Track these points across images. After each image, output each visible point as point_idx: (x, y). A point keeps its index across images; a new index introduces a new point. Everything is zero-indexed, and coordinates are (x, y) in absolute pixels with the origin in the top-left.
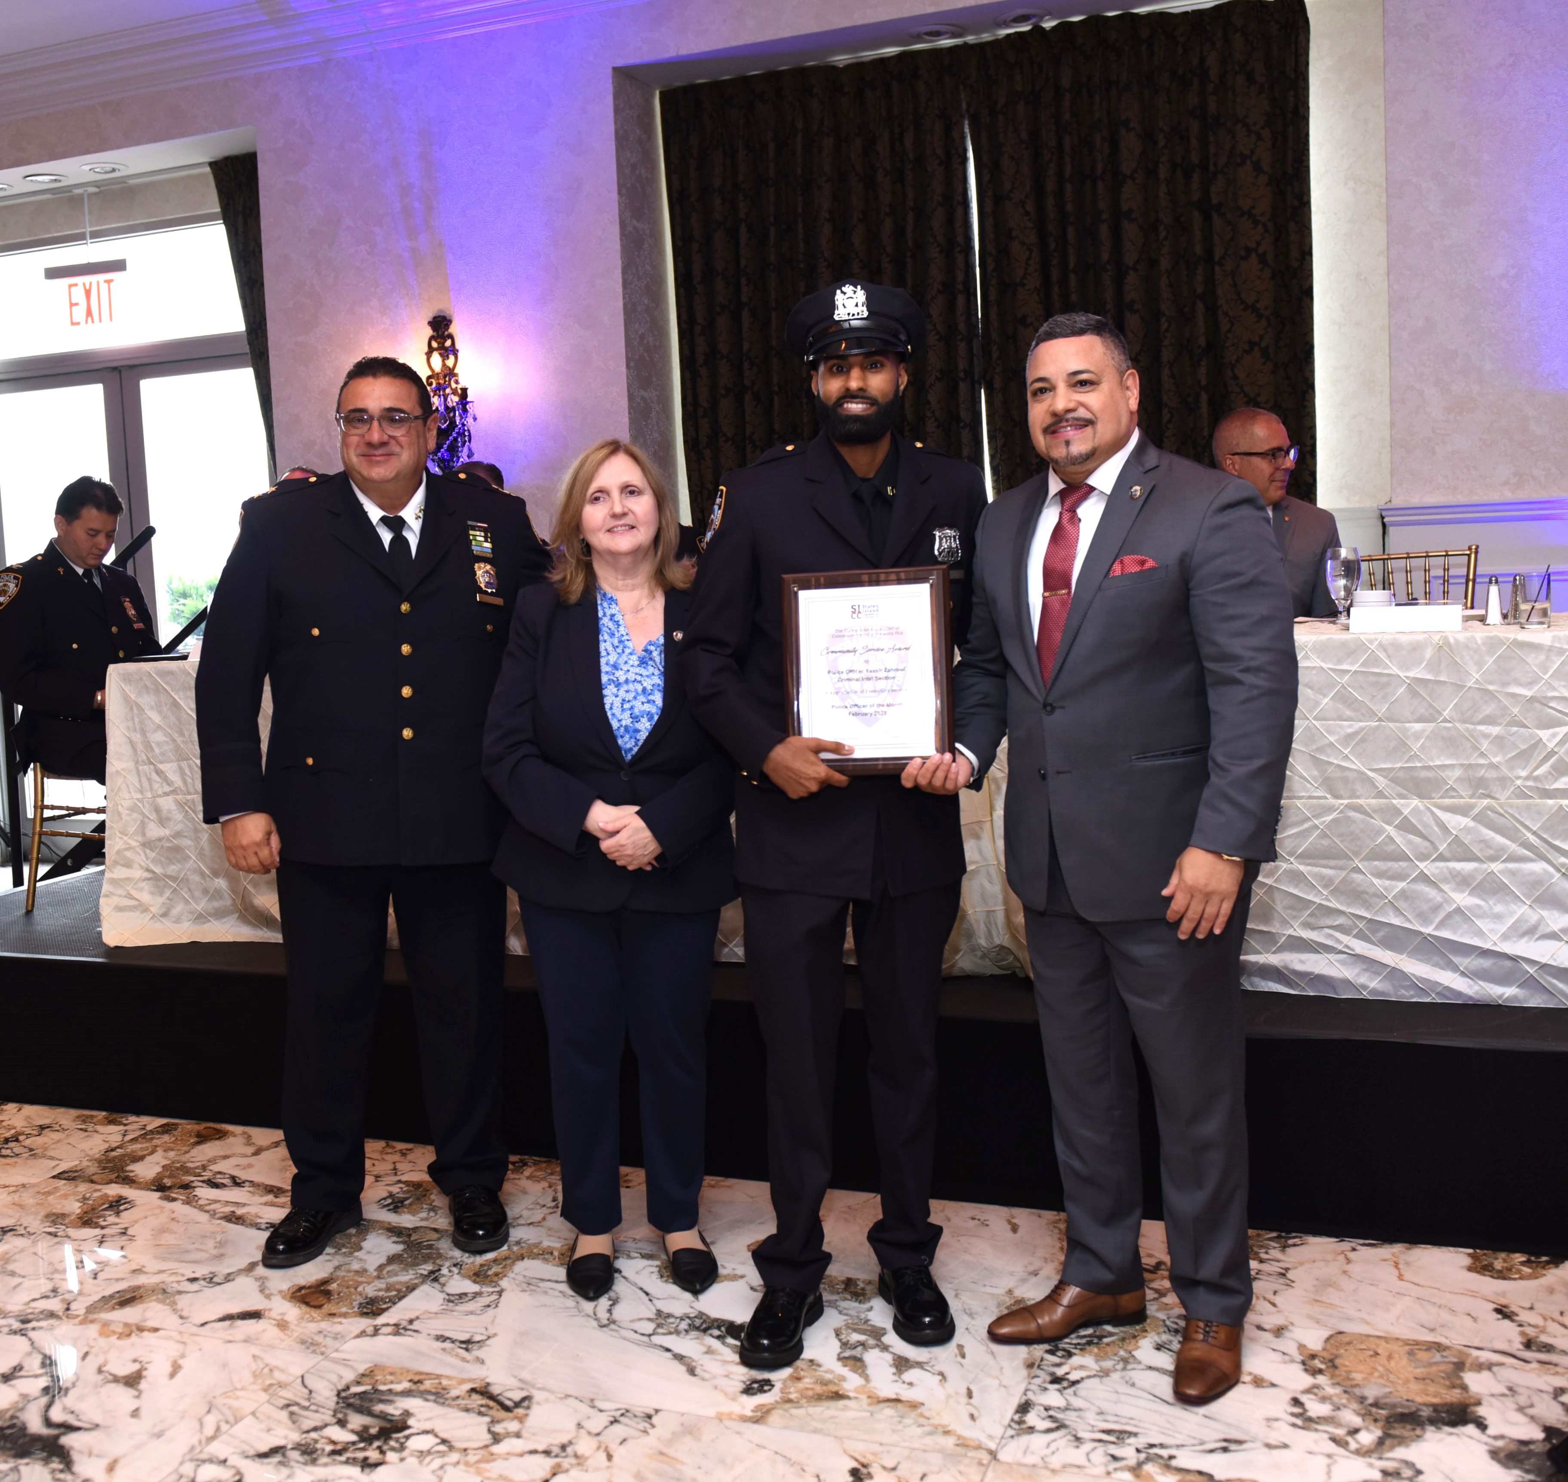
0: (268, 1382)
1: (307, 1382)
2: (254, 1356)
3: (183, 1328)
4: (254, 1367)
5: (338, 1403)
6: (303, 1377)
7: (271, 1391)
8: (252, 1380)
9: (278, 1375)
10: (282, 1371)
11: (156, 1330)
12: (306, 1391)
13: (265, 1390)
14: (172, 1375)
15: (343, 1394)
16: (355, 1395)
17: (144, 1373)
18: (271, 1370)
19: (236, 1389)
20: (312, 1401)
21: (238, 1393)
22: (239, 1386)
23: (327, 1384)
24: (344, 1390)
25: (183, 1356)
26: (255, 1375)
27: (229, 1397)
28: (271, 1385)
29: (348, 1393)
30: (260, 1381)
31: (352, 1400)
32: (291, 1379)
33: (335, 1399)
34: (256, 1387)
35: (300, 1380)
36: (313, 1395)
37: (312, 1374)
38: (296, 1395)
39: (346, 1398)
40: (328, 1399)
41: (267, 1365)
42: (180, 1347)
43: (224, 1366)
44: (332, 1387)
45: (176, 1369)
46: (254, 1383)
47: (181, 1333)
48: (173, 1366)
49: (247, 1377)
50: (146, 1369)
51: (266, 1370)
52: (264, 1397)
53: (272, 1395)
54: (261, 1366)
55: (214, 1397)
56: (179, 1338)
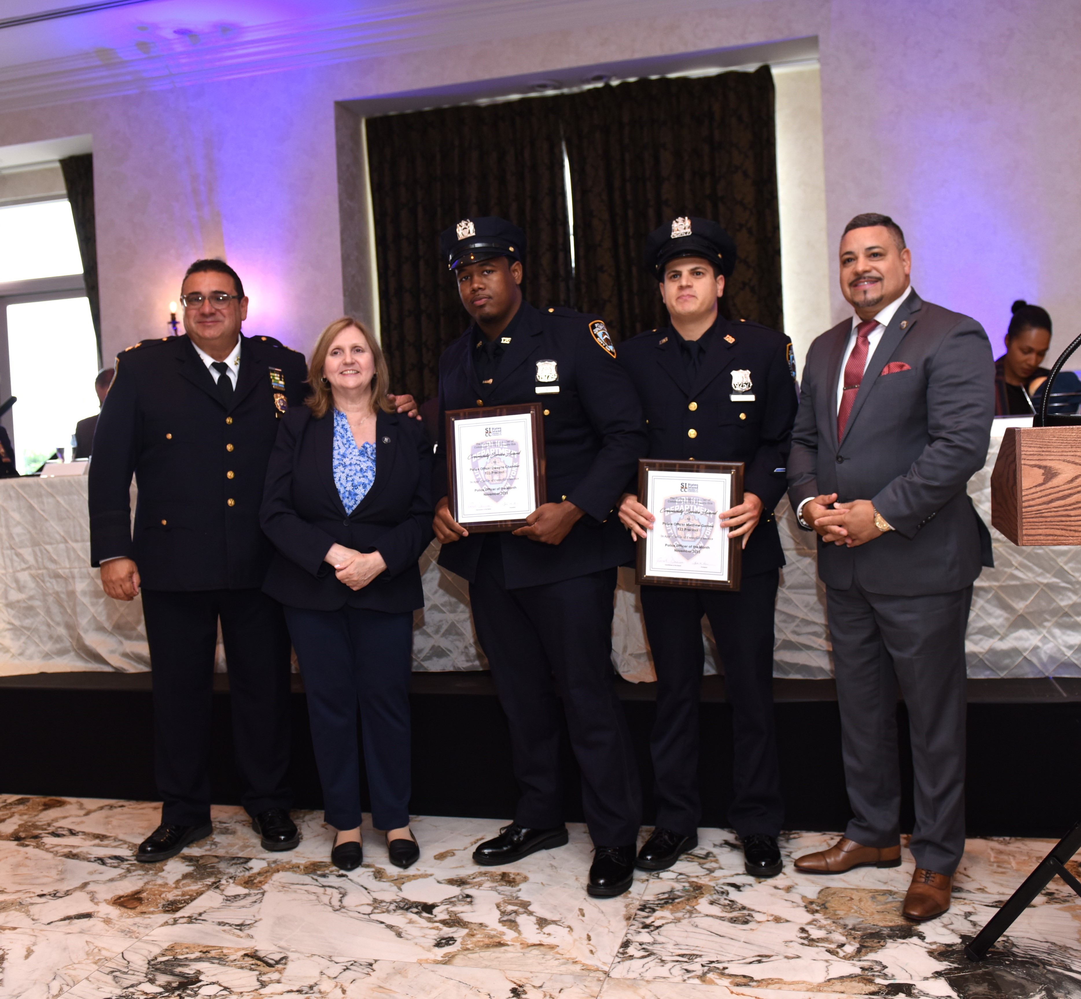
0: (97, 958)
1: (125, 957)
2: (87, 942)
3: (34, 927)
4: (87, 949)
5: (148, 968)
6: (123, 953)
7: (99, 964)
8: (85, 957)
9: (105, 953)
10: (108, 950)
11: (15, 928)
12: (126, 962)
13: (95, 963)
14: (27, 957)
15: (153, 963)
16: (161, 962)
17: (6, 957)
18: (99, 950)
19: (74, 963)
20: (130, 968)
21: (75, 966)
22: (76, 962)
23: (141, 957)
24: (153, 960)
25: (34, 944)
26: (88, 954)
27: (69, 969)
28: (99, 960)
29: (156, 961)
30: (91, 957)
31: (159, 966)
32: (114, 955)
33: (147, 966)
34: (89, 961)
35: (121, 955)
36: (131, 964)
37: (129, 951)
38: (118, 965)
39: (154, 965)
40: (141, 966)
41: (96, 947)
42: (33, 939)
43: (65, 949)
44: (144, 958)
45: (29, 953)
46: (87, 959)
47: (33, 929)
48: (27, 951)
49: (82, 956)
50: (7, 954)
51: (96, 950)
52: (96, 967)
53: (100, 966)
54: (92, 947)
55: (58, 969)
56: (32, 933)
